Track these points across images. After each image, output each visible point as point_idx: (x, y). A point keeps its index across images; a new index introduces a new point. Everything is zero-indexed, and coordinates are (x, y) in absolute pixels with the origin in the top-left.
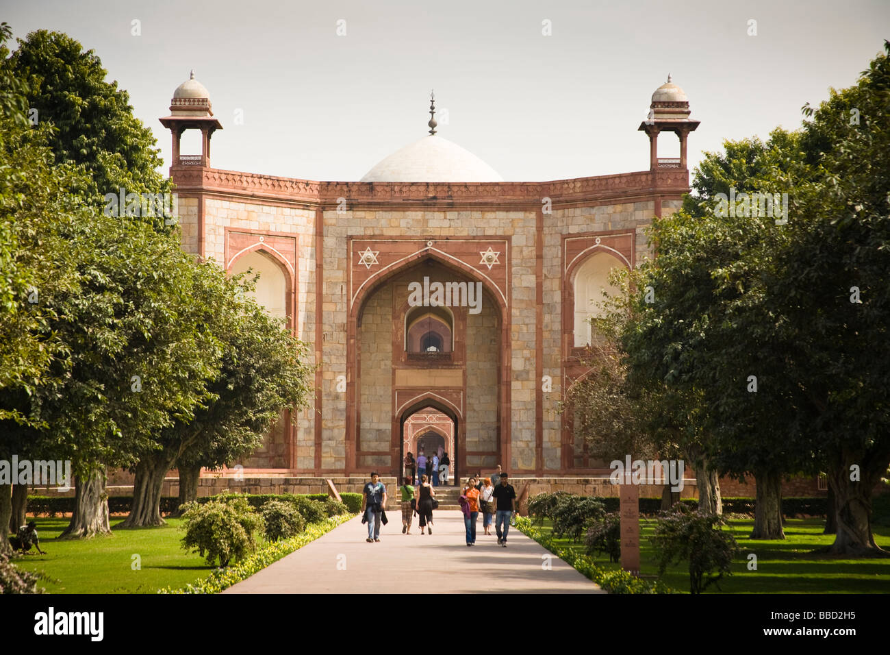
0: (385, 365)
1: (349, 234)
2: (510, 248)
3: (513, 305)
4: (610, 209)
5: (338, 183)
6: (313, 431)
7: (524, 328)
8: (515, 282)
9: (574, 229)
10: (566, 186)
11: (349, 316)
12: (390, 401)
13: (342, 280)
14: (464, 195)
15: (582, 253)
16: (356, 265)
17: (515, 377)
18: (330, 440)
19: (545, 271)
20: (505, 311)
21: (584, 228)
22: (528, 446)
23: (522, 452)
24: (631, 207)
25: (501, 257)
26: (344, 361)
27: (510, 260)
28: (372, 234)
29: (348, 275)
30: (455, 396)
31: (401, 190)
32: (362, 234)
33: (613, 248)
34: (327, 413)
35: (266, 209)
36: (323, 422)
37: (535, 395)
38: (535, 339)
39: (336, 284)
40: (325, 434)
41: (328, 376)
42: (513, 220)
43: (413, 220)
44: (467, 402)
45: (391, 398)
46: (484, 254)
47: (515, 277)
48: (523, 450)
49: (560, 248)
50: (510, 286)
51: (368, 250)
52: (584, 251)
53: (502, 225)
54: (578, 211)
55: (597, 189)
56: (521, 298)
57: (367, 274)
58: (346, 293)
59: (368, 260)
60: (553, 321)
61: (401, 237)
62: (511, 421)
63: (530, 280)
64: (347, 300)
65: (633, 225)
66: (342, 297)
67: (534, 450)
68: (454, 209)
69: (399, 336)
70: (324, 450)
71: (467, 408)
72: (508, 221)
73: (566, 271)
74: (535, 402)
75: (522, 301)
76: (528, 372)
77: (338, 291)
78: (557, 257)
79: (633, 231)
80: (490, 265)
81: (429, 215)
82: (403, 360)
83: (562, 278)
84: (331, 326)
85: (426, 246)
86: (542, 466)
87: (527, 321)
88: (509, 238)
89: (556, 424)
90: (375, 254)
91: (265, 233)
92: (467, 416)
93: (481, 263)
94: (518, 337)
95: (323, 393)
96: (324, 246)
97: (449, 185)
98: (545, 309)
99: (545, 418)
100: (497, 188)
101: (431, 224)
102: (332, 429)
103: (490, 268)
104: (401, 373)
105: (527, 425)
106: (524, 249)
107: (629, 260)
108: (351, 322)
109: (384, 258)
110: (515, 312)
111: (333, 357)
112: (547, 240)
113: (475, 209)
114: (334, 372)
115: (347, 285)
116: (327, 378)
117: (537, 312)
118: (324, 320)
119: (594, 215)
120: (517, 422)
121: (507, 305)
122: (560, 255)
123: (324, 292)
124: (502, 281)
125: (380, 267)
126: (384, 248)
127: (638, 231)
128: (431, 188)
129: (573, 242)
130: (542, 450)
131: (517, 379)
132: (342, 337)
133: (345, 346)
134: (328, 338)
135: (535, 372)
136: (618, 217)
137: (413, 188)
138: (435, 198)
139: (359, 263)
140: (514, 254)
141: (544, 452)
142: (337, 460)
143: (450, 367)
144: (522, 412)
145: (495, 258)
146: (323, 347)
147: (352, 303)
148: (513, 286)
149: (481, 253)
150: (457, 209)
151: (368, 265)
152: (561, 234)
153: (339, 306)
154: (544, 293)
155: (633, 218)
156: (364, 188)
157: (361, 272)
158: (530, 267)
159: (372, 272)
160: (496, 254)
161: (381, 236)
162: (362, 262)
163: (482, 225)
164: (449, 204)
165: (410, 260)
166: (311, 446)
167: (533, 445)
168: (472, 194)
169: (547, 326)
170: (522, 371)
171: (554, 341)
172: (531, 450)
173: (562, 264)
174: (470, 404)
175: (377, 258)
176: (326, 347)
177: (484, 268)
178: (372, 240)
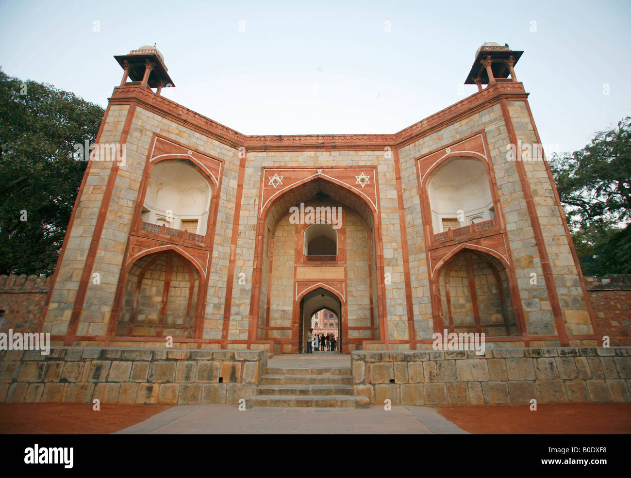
0: (290, 264)
1: (263, 166)
2: (377, 174)
3: (382, 210)
4: (456, 125)
5: (258, 136)
6: (223, 307)
7: (391, 227)
8: (382, 195)
9: (425, 151)
10: (415, 127)
11: (259, 219)
12: (292, 290)
13: (255, 195)
14: (343, 141)
15: (435, 164)
16: (266, 185)
17: (387, 263)
18: (237, 315)
19: (403, 186)
20: (376, 215)
21: (434, 147)
22: (401, 319)
23: (397, 325)
24: (476, 117)
25: (371, 179)
26: (252, 252)
27: (377, 181)
28: (279, 165)
29: (260, 192)
30: (339, 286)
31: (300, 140)
32: (272, 165)
33: (465, 150)
34: (235, 293)
35: (197, 135)
36: (232, 300)
37: (403, 277)
38: (400, 235)
39: (250, 198)
40: (233, 310)
41: (239, 263)
42: (377, 156)
43: (308, 156)
44: (348, 290)
45: (293, 288)
46: (358, 177)
47: (382, 192)
48: (398, 323)
49: (415, 167)
50: (378, 197)
51: (276, 176)
52: (436, 162)
53: (370, 159)
54: (427, 139)
55: (442, 117)
56: (387, 206)
57: (274, 190)
58: (258, 204)
59: (275, 181)
60: (415, 219)
61: (299, 168)
62: (386, 299)
63: (394, 194)
64: (258, 208)
65: (481, 128)
66: (254, 206)
67: (406, 322)
68: (336, 150)
69: (300, 245)
70: (231, 323)
71: (348, 294)
72: (374, 157)
73: (421, 181)
74: (404, 283)
75: (388, 208)
76: (397, 260)
77: (252, 202)
78: (413, 173)
79: (482, 131)
80: (363, 184)
81: (319, 153)
82: (302, 261)
83: (419, 186)
84: (245, 226)
85: (317, 172)
86: (414, 336)
87: (393, 222)
88: (375, 167)
89: (426, 299)
90: (280, 178)
91: (194, 149)
92: (348, 300)
93: (357, 183)
94: (387, 233)
95: (234, 277)
96: (245, 174)
97: (333, 136)
98: (406, 212)
99: (414, 295)
100: (365, 138)
101: (320, 159)
102: (239, 305)
103: (363, 186)
104: (300, 270)
105: (399, 301)
106: (387, 174)
107: (483, 152)
108: (260, 223)
109: (286, 180)
110: (383, 215)
111: (244, 249)
112: (403, 166)
113: (351, 150)
114: (244, 260)
115: (259, 198)
116: (238, 265)
117: (400, 216)
118: (241, 222)
119: (442, 135)
120: (390, 299)
121: (377, 211)
122: (415, 171)
123: (242, 203)
124: (372, 194)
125: (284, 186)
126: (287, 175)
127: (487, 130)
128: (321, 138)
129: (425, 159)
130: (413, 323)
131: (389, 265)
132: (253, 235)
133: (254, 241)
134: (242, 235)
135: (402, 259)
136: (464, 128)
137: (308, 138)
138: (323, 143)
139: (269, 184)
140: (379, 177)
141: (415, 324)
142: (242, 332)
143: (335, 265)
144: (394, 291)
145: (367, 180)
146: (238, 242)
147: (262, 211)
148: (380, 198)
149: (356, 177)
150: (338, 150)
151: (275, 185)
152: (414, 158)
153: (252, 212)
154: (404, 202)
155: (480, 123)
156: (275, 139)
157: (270, 190)
158: (392, 185)
159: (277, 190)
160: (367, 177)
161: (285, 167)
162: (271, 183)
163: (356, 159)
164: (332, 146)
165: (306, 182)
166: (219, 320)
167: (405, 318)
168: (349, 141)
169: (409, 224)
170: (392, 259)
171: (417, 233)
172: (404, 322)
173: (418, 177)
174: (350, 291)
175: (281, 181)
176: (240, 242)
177: (359, 186)
178: (279, 169)
